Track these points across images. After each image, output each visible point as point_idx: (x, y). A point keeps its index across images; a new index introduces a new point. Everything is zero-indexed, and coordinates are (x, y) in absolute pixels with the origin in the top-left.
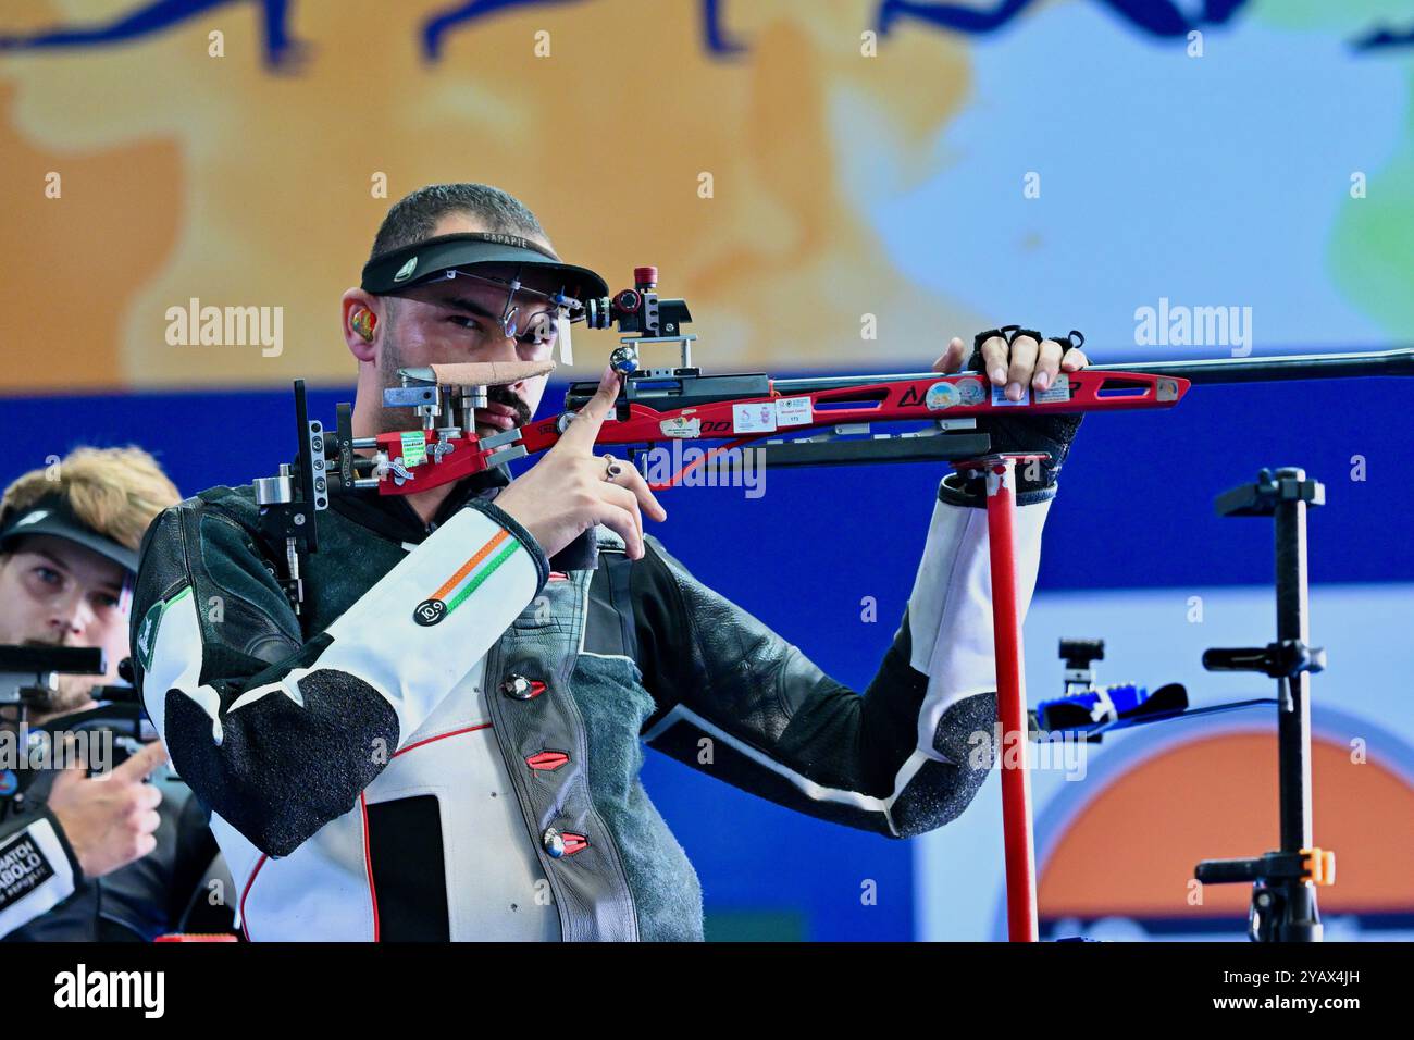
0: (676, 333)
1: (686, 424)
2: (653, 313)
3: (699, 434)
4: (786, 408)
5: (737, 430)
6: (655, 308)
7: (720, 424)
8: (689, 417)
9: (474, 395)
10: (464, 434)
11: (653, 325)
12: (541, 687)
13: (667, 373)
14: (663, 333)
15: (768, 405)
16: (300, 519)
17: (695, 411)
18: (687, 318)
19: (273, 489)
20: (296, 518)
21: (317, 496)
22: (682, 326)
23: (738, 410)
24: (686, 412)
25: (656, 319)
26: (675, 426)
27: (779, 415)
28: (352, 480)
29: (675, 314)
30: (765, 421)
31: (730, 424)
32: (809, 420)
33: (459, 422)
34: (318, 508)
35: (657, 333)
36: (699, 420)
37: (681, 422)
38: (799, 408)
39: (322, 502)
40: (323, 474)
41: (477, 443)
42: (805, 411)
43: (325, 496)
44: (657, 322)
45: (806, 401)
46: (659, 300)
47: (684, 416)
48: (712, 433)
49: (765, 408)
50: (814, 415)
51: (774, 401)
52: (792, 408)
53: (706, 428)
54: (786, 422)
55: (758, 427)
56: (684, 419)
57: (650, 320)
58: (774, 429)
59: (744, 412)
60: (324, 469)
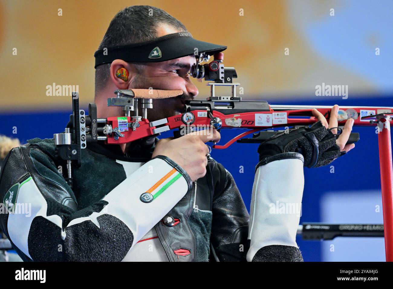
0: (231, 82)
1: (236, 121)
2: (222, 73)
3: (241, 125)
4: (277, 117)
5: (257, 125)
6: (223, 70)
7: (249, 122)
8: (237, 118)
9: (147, 103)
10: (143, 120)
11: (222, 78)
12: (178, 221)
13: (227, 98)
14: (226, 81)
15: (270, 115)
16: (74, 152)
17: (239, 115)
18: (235, 76)
19: (62, 138)
20: (73, 152)
21: (82, 142)
22: (233, 79)
23: (257, 116)
24: (236, 115)
25: (223, 75)
26: (231, 121)
27: (274, 119)
28: (96, 137)
29: (231, 74)
30: (268, 122)
31: (253, 122)
32: (286, 122)
33: (141, 114)
34: (82, 148)
35: (223, 82)
36: (241, 119)
37: (233, 120)
38: (282, 117)
39: (84, 145)
40: (84, 133)
41: (149, 123)
42: (284, 118)
43: (85, 142)
44: (224, 77)
45: (285, 114)
46: (224, 68)
47: (235, 117)
48: (246, 125)
49: (268, 116)
50: (288, 121)
51: (272, 113)
52: (279, 117)
53: (244, 122)
54: (277, 122)
55: (265, 124)
56: (235, 118)
57: (221, 75)
58: (271, 125)
59: (259, 117)
60: (85, 131)
